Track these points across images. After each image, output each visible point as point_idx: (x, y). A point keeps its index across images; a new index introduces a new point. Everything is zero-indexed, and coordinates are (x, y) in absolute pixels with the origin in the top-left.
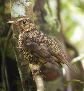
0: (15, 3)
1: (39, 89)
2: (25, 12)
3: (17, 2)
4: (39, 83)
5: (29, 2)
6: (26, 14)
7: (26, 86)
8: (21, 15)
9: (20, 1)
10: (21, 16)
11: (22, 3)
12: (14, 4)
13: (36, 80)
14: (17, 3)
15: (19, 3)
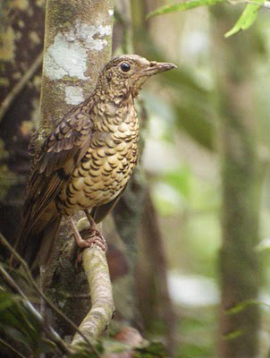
0: (60, 34)
1: (100, 306)
2: (86, 68)
3: (67, 35)
4: (98, 289)
5: (102, 38)
6: (87, 73)
7: (54, 290)
8: (72, 75)
9: (75, 33)
10: (72, 78)
11: (81, 41)
12: (56, 38)
13: (92, 278)
14: (66, 38)
15: (73, 39)
